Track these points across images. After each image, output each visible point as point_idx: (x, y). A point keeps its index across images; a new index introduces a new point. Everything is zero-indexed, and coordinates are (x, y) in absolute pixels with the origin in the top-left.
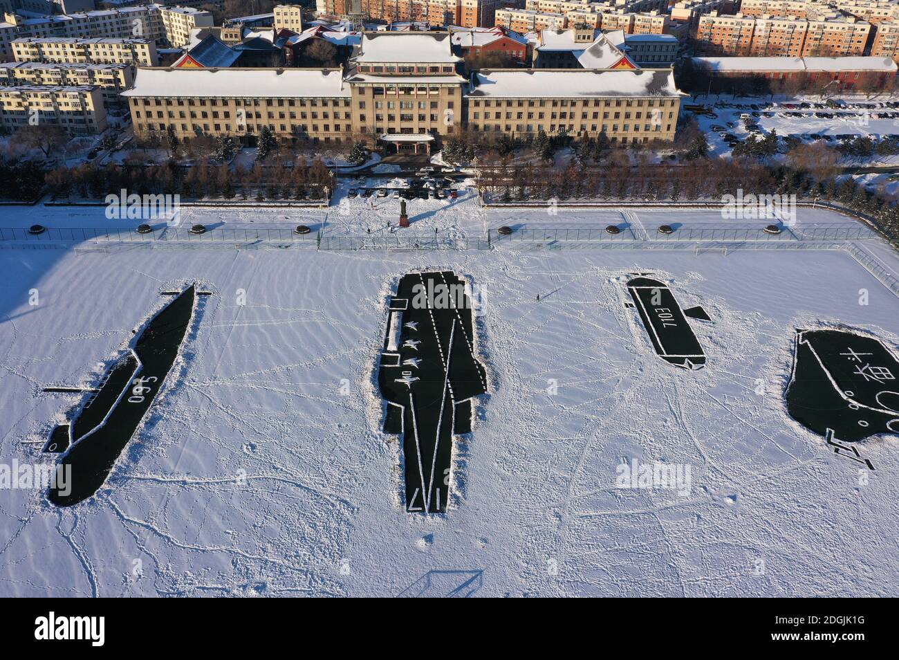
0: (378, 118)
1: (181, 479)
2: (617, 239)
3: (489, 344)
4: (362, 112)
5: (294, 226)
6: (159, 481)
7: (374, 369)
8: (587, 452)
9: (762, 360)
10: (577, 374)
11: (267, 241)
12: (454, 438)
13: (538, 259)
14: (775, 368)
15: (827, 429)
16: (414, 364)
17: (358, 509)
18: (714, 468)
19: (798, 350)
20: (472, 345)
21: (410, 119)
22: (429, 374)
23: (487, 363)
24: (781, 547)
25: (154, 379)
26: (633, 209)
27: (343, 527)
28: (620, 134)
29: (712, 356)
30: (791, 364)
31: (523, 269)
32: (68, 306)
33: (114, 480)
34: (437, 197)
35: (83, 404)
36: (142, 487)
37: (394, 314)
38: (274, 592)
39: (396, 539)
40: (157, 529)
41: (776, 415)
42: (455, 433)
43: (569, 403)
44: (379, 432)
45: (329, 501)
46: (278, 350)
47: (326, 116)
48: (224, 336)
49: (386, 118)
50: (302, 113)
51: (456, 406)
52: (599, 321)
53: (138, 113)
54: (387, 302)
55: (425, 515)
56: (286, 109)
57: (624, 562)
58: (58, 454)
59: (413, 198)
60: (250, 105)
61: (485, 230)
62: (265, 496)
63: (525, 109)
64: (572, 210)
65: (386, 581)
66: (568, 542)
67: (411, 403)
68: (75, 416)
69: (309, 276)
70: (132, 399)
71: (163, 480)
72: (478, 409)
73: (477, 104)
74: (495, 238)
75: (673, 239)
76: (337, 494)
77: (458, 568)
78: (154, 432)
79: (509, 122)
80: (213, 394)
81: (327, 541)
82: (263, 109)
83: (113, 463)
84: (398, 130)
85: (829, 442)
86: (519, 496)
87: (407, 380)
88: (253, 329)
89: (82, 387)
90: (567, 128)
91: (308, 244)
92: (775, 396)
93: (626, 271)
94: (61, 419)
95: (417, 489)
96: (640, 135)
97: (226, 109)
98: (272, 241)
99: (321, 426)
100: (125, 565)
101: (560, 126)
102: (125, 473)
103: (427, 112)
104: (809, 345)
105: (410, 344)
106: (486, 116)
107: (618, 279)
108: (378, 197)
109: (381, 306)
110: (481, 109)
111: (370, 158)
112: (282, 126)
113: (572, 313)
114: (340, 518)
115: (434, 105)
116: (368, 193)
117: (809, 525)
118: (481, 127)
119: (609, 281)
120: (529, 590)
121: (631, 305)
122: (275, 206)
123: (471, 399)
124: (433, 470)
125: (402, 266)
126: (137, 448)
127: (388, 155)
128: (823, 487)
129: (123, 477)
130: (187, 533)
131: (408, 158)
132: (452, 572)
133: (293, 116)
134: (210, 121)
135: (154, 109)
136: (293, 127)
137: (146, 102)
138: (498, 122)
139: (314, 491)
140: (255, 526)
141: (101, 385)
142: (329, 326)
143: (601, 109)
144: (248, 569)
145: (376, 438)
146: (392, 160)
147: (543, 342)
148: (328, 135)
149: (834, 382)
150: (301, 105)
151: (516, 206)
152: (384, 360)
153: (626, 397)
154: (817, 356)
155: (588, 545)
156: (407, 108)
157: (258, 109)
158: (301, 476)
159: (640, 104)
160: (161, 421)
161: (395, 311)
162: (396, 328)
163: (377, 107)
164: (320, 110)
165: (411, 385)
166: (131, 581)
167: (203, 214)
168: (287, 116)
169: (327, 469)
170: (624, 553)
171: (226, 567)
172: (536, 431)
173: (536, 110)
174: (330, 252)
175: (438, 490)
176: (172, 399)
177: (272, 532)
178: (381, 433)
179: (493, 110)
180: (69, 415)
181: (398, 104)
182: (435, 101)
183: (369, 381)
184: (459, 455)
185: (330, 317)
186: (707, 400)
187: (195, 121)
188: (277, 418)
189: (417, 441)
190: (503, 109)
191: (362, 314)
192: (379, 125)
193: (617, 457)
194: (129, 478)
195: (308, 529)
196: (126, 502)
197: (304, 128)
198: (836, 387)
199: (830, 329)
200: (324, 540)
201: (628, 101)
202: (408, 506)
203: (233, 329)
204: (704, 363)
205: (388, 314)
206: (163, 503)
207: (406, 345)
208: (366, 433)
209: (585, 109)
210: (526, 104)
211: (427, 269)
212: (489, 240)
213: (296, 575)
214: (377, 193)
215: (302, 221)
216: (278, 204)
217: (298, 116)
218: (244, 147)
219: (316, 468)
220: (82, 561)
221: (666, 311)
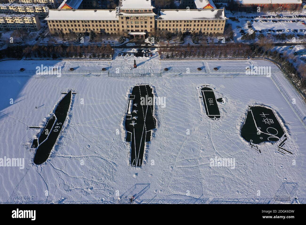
0: (128, 27)
1: (69, 156)
2: (201, 73)
3: (158, 111)
4: (123, 25)
5: (101, 68)
6: (64, 157)
7: (124, 120)
8: (182, 147)
9: (237, 117)
10: (182, 122)
11: (93, 73)
12: (145, 143)
13: (175, 80)
14: (240, 120)
15: (251, 140)
16: (136, 119)
17: (118, 165)
18: (217, 152)
19: (248, 113)
20: (153, 112)
21: (138, 27)
22: (139, 122)
23: (157, 118)
24: (231, 177)
25: (61, 124)
26: (207, 61)
27: (114, 171)
28: (206, 31)
29: (222, 115)
30: (245, 118)
31: (170, 84)
32: (34, 98)
33: (51, 156)
34: (146, 56)
35: (41, 132)
36: (59, 158)
37: (131, 101)
38: (95, 190)
39: (128, 175)
40: (63, 171)
41: (237, 135)
42: (146, 142)
43: (179, 131)
44: (124, 141)
45: (110, 163)
46: (96, 114)
47: (111, 26)
48: (80, 109)
49: (130, 27)
50: (103, 25)
51: (147, 132)
52: (191, 103)
53: (50, 25)
54: (128, 97)
55: (136, 167)
56: (98, 24)
57: (188, 181)
58: (35, 148)
59: (138, 57)
60: (86, 22)
61: (160, 69)
62: (93, 162)
63: (175, 23)
64: (188, 61)
65: (125, 187)
66: (174, 175)
67: (134, 132)
68: (39, 136)
69: (105, 87)
70: (55, 130)
71: (64, 156)
72: (153, 134)
73: (160, 22)
74: (163, 72)
75: (217, 73)
76: (112, 161)
77: (144, 183)
78: (61, 141)
79: (170, 28)
80: (78, 129)
81: (109, 175)
82: (90, 23)
83: (51, 151)
84: (134, 30)
85: (251, 144)
86: (162, 161)
87: (133, 124)
88: (89, 106)
89: (40, 127)
90: (189, 29)
91: (105, 75)
92: (238, 129)
93: (201, 85)
94: (35, 137)
95: (134, 159)
96: (212, 32)
97: (79, 24)
98: (94, 74)
99: (108, 139)
100: (56, 182)
101: (187, 29)
102: (54, 154)
103: (144, 25)
104: (251, 111)
105: (135, 111)
106: (163, 25)
107: (198, 88)
108: (128, 56)
109: (127, 98)
110: (161, 24)
111: (126, 40)
112: (97, 29)
113: (184, 100)
114: (113, 168)
115: (146, 22)
116: (124, 54)
117: (239, 170)
118: (161, 29)
119: (196, 88)
120: (162, 189)
121: (201, 97)
122: (95, 60)
123: (151, 130)
124: (139, 153)
125: (134, 83)
126: (57, 146)
127: (131, 39)
128: (246, 159)
129: (54, 156)
130: (72, 172)
131: (137, 40)
132: (142, 184)
133: (100, 26)
134: (74, 28)
135: (55, 24)
136: (101, 29)
137: (53, 21)
138: (167, 28)
139: (106, 160)
140: (90, 171)
141: (46, 126)
142: (111, 105)
143: (200, 23)
144: (88, 183)
145: (124, 143)
146: (132, 41)
147: (174, 111)
148: (112, 32)
149: (256, 124)
150: (103, 22)
151: (170, 60)
152: (127, 117)
153: (196, 129)
154: (253, 115)
155: (179, 176)
156: (137, 23)
157: (89, 24)
158: (103, 155)
159: (213, 21)
160: (63, 138)
161: (131, 100)
162: (131, 106)
163: (127, 23)
164: (109, 24)
165: (134, 126)
166: (58, 187)
167: (73, 63)
168: (99, 26)
169: (109, 153)
170: (188, 178)
171: (82, 183)
172: (169, 141)
173: (179, 24)
174: (112, 78)
175: (140, 159)
176: (66, 130)
177: (95, 172)
178: (125, 141)
179: (165, 24)
180: (37, 136)
181: (134, 22)
182: (146, 21)
183: (122, 125)
184: (146, 149)
185: (112, 102)
186: (218, 130)
187: (69, 28)
188: (96, 137)
189: (135, 144)
190: (168, 23)
191: (121, 101)
192: (128, 29)
193: (190, 149)
194: (55, 156)
195: (104, 172)
196: (55, 163)
197: (104, 30)
198: (256, 126)
199: (259, 106)
200: (108, 175)
201: (209, 21)
202: (131, 164)
203: (83, 106)
204: (220, 118)
205: (129, 101)
206: (65, 163)
207: (134, 112)
208: (121, 141)
209: (195, 23)
210: (176, 22)
211: (141, 84)
212: (161, 73)
213: (101, 185)
214: (127, 54)
215: (104, 66)
216: (96, 59)
217: (102, 26)
218: (85, 36)
219: (107, 153)
220: (44, 181)
221: (211, 100)
